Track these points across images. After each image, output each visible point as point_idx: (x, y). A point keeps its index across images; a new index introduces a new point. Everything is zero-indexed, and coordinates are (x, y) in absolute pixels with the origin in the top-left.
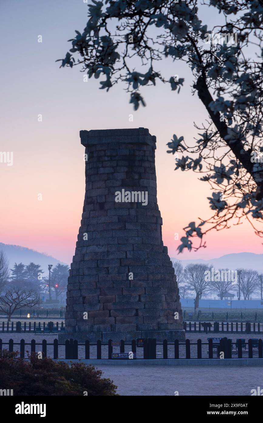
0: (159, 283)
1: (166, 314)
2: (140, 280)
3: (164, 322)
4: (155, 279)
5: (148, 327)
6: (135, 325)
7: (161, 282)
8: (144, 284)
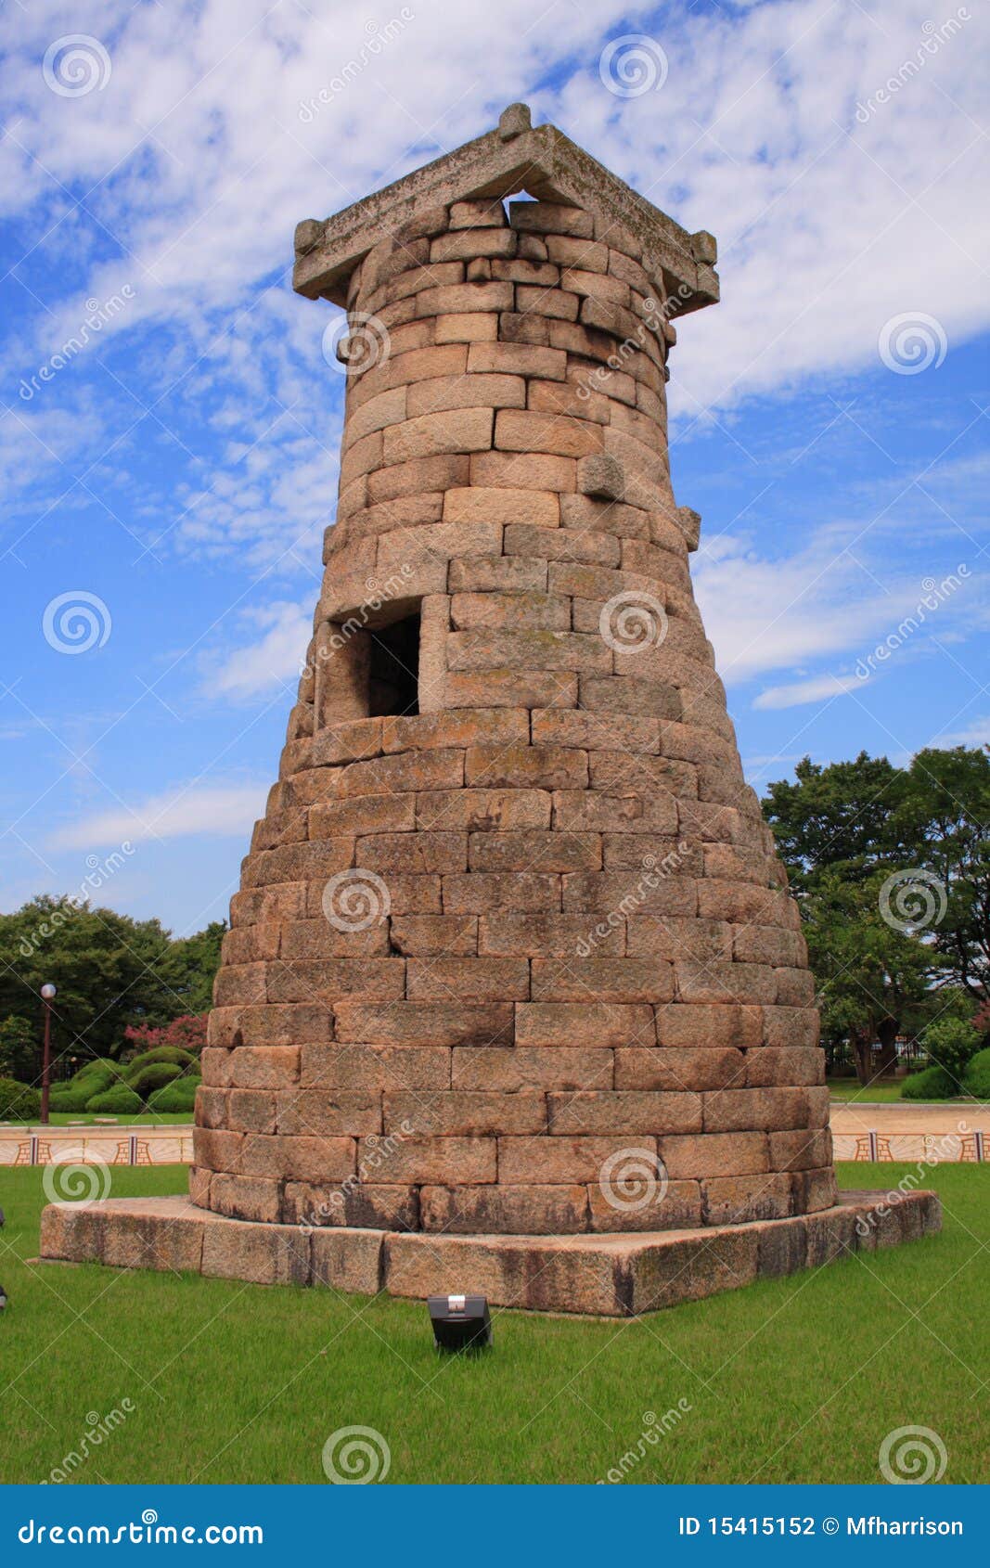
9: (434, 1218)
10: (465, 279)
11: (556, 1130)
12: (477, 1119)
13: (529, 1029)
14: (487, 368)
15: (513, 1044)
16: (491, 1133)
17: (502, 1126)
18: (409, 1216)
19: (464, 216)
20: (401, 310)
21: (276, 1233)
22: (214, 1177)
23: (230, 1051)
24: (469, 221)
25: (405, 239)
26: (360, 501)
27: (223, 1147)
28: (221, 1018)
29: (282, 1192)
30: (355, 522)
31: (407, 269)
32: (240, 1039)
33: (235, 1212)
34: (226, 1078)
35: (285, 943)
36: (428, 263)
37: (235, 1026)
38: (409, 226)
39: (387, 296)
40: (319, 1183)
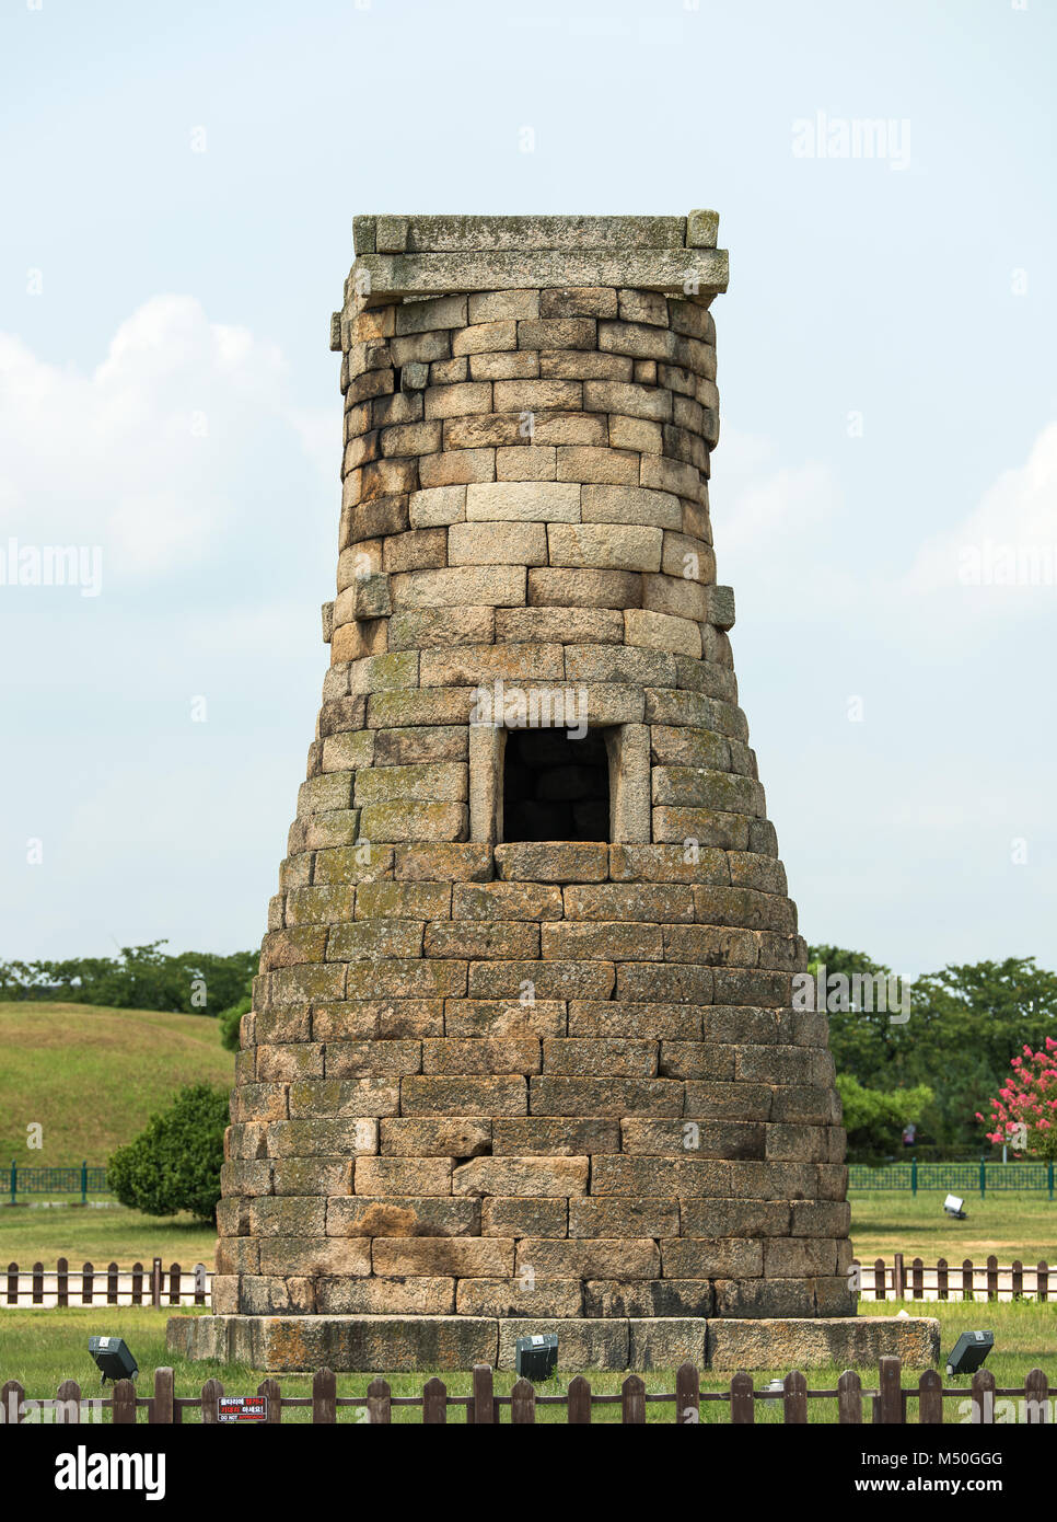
9: (727, 1306)
10: (634, 379)
11: (794, 1232)
12: (751, 1223)
13: (775, 1146)
14: (657, 484)
15: (763, 1158)
16: (758, 1235)
17: (765, 1229)
18: (708, 1305)
19: (636, 309)
20: (567, 395)
21: (589, 1326)
22: (462, 1282)
23: (461, 1160)
24: (641, 316)
25: (567, 310)
26: (519, 596)
27: (482, 1252)
28: (447, 1127)
29: (585, 1290)
30: (516, 617)
31: (573, 348)
32: (486, 1150)
33: (512, 1312)
34: (465, 1188)
35: (550, 1060)
36: (597, 349)
37: (479, 1135)
38: (573, 296)
39: (540, 366)
40: (626, 1280)
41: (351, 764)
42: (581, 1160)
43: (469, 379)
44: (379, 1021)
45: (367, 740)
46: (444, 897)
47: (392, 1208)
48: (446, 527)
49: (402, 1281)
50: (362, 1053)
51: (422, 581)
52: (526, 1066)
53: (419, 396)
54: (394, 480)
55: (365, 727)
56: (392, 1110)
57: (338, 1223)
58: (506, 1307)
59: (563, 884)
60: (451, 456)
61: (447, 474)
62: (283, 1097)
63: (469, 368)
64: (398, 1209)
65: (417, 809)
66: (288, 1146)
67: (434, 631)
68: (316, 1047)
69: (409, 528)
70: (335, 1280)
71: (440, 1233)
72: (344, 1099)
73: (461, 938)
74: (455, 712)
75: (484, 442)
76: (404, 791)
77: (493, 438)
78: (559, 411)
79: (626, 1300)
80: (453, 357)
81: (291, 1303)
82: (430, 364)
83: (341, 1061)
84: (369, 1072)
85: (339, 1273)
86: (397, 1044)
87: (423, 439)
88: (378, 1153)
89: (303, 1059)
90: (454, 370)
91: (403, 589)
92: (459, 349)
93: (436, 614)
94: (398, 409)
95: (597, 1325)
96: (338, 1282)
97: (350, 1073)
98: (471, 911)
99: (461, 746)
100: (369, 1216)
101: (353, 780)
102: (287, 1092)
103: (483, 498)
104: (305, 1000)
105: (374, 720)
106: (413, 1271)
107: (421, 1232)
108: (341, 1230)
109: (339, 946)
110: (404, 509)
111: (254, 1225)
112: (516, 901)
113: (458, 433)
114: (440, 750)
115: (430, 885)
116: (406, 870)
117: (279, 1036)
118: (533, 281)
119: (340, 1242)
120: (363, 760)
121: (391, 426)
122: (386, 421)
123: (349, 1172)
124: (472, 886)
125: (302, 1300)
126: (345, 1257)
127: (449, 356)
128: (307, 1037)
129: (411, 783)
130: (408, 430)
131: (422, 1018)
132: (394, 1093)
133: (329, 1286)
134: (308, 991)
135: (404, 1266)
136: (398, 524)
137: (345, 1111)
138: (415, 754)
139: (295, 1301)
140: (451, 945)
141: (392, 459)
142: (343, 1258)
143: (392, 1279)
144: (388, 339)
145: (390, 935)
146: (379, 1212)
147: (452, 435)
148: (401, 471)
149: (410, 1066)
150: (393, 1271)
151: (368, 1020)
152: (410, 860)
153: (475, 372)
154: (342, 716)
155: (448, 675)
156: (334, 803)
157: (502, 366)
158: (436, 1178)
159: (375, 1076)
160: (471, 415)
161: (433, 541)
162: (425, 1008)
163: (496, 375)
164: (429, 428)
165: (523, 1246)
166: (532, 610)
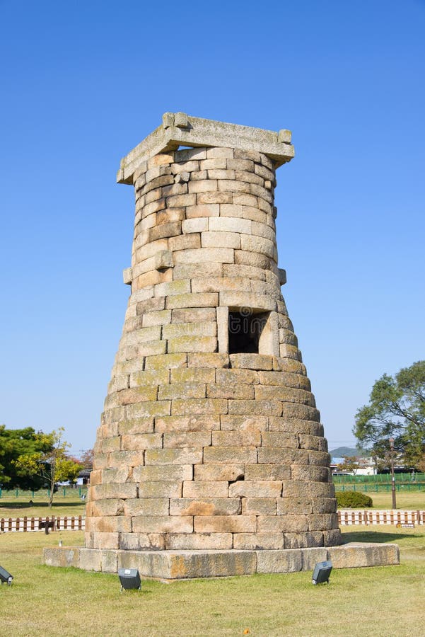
0: (180, 439)
1: (187, 510)
2: (137, 434)
3: (182, 530)
4: (172, 429)
5: (139, 542)
6: (116, 535)
7: (185, 435)
8: (144, 443)
9: (327, 542)
10: (264, 186)
14: (271, 226)
18: (323, 542)
19: (265, 162)
20: (245, 187)
21: (288, 552)
22: (235, 535)
23: (230, 483)
24: (266, 164)
25: (244, 157)
26: (232, 260)
27: (243, 522)
28: (226, 469)
29: (284, 537)
30: (232, 268)
31: (247, 171)
32: (241, 478)
33: (257, 548)
34: (234, 494)
35: (265, 440)
36: (254, 172)
37: (239, 472)
38: (246, 152)
39: (236, 176)
40: (298, 533)
41: (159, 323)
42: (279, 482)
43: (208, 178)
44: (190, 423)
45: (168, 313)
46: (213, 373)
47: (203, 503)
48: (200, 233)
49: (209, 535)
50: (183, 437)
51: (189, 253)
52: (255, 443)
53: (186, 184)
54: (174, 216)
55: (165, 309)
56: (199, 461)
57: (176, 510)
58: (255, 546)
59: (258, 370)
60: (200, 207)
61: (200, 213)
62: (142, 456)
63: (208, 174)
64: (206, 504)
65: (197, 339)
66: (146, 477)
67: (197, 272)
68: (158, 436)
69: (182, 233)
70: (175, 534)
71: (225, 514)
72: (175, 457)
73: (223, 390)
74: (210, 302)
75: (215, 202)
76: (189, 333)
77: (219, 201)
78: (244, 193)
79: (299, 541)
80: (200, 170)
81: (151, 545)
82: (190, 172)
83: (171, 441)
84: (187, 445)
85: (177, 532)
86: (200, 433)
87: (188, 201)
88: (193, 480)
89: (152, 440)
90: (202, 175)
91: (180, 257)
92: (203, 167)
93: (198, 266)
94: (176, 189)
95: (291, 552)
96: (177, 536)
97: (177, 446)
98: (225, 380)
99: (214, 315)
100: (192, 506)
101: (162, 328)
102: (144, 455)
103: (215, 222)
104: (149, 416)
105: (169, 306)
106: (213, 531)
107: (217, 514)
108: (177, 513)
109: (165, 393)
110: (180, 227)
111: (127, 511)
112: (243, 376)
113: (204, 198)
114: (204, 317)
115: (206, 370)
116: (193, 363)
117: (136, 431)
118: (230, 146)
119: (178, 518)
120: (166, 322)
121: (172, 196)
122: (170, 194)
123: (181, 488)
124: (224, 370)
125: (158, 543)
126: (179, 524)
127: (199, 170)
128: (152, 431)
129: (192, 330)
130: (181, 197)
131: (211, 423)
132: (201, 453)
133: (173, 537)
134: (150, 412)
135: (209, 529)
136: (177, 232)
137: (176, 462)
138: (193, 318)
139: (154, 544)
140: (219, 393)
141: (173, 208)
142: (178, 525)
143: (204, 534)
144: (170, 164)
145: (191, 389)
146: (196, 505)
147: (202, 199)
148: (178, 212)
149: (207, 443)
150: (204, 530)
151: (184, 423)
152: (195, 359)
153: (210, 176)
154: (152, 305)
155: (205, 288)
156: (153, 338)
157: (222, 175)
158: (222, 490)
159: (190, 448)
160: (209, 192)
161: (195, 238)
162: (212, 418)
163: (219, 178)
164: (191, 196)
165: (261, 519)
166: (237, 265)
